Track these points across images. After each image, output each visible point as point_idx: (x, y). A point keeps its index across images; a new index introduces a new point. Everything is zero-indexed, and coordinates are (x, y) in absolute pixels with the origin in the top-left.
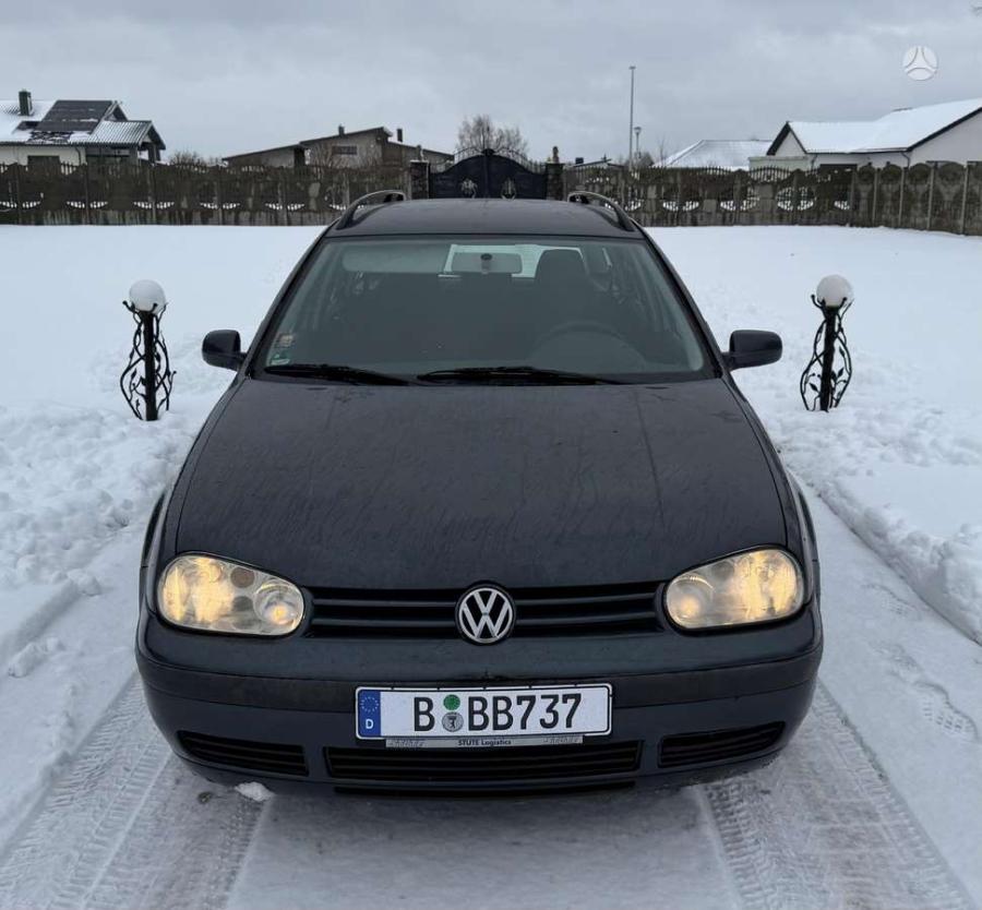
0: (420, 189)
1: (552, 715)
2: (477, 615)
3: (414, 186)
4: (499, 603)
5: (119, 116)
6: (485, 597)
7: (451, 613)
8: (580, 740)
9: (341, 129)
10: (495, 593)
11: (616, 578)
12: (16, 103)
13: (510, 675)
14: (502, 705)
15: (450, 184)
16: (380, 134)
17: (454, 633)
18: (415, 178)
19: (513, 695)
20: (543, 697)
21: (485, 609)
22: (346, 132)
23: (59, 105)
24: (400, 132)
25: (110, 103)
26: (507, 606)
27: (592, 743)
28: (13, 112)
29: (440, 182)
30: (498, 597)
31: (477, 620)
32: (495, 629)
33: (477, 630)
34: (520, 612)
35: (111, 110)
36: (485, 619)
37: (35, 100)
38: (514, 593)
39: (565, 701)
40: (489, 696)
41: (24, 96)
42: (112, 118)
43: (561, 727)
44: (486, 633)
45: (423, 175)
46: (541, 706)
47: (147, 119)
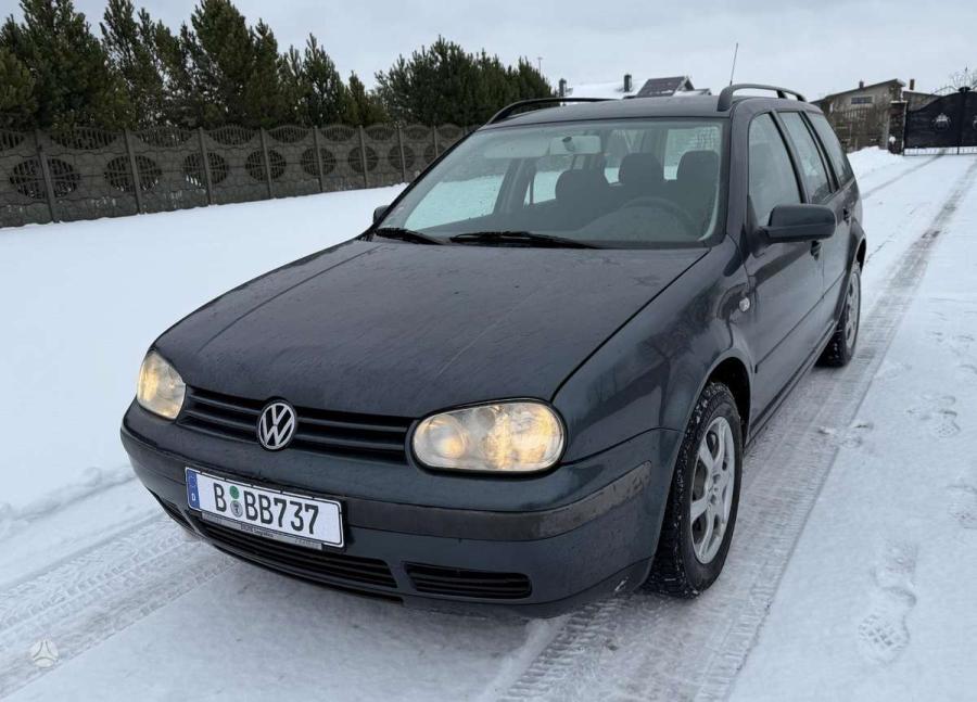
0: (897, 125)
1: (298, 520)
2: (270, 424)
3: (892, 123)
4: (287, 415)
5: (689, 87)
6: (279, 409)
7: (254, 420)
8: (320, 548)
9: (861, 84)
10: (287, 408)
11: (374, 410)
12: (621, 83)
13: (273, 479)
14: (265, 504)
15: (925, 120)
16: (894, 86)
17: (252, 437)
18: (893, 116)
19: (272, 496)
20: (292, 503)
21: (276, 421)
22: (865, 85)
23: (650, 82)
24: (912, 82)
25: (682, 78)
26: (292, 421)
27: (328, 552)
28: (620, 90)
29: (916, 119)
30: (288, 411)
31: (269, 427)
32: (278, 439)
33: (268, 437)
34: (301, 427)
35: (683, 83)
36: (274, 429)
37: (633, 81)
38: (300, 411)
39: (307, 510)
40: (256, 492)
41: (627, 78)
42: (684, 88)
43: (305, 532)
44: (272, 441)
45: (901, 113)
46: (291, 509)
47: (705, 87)
